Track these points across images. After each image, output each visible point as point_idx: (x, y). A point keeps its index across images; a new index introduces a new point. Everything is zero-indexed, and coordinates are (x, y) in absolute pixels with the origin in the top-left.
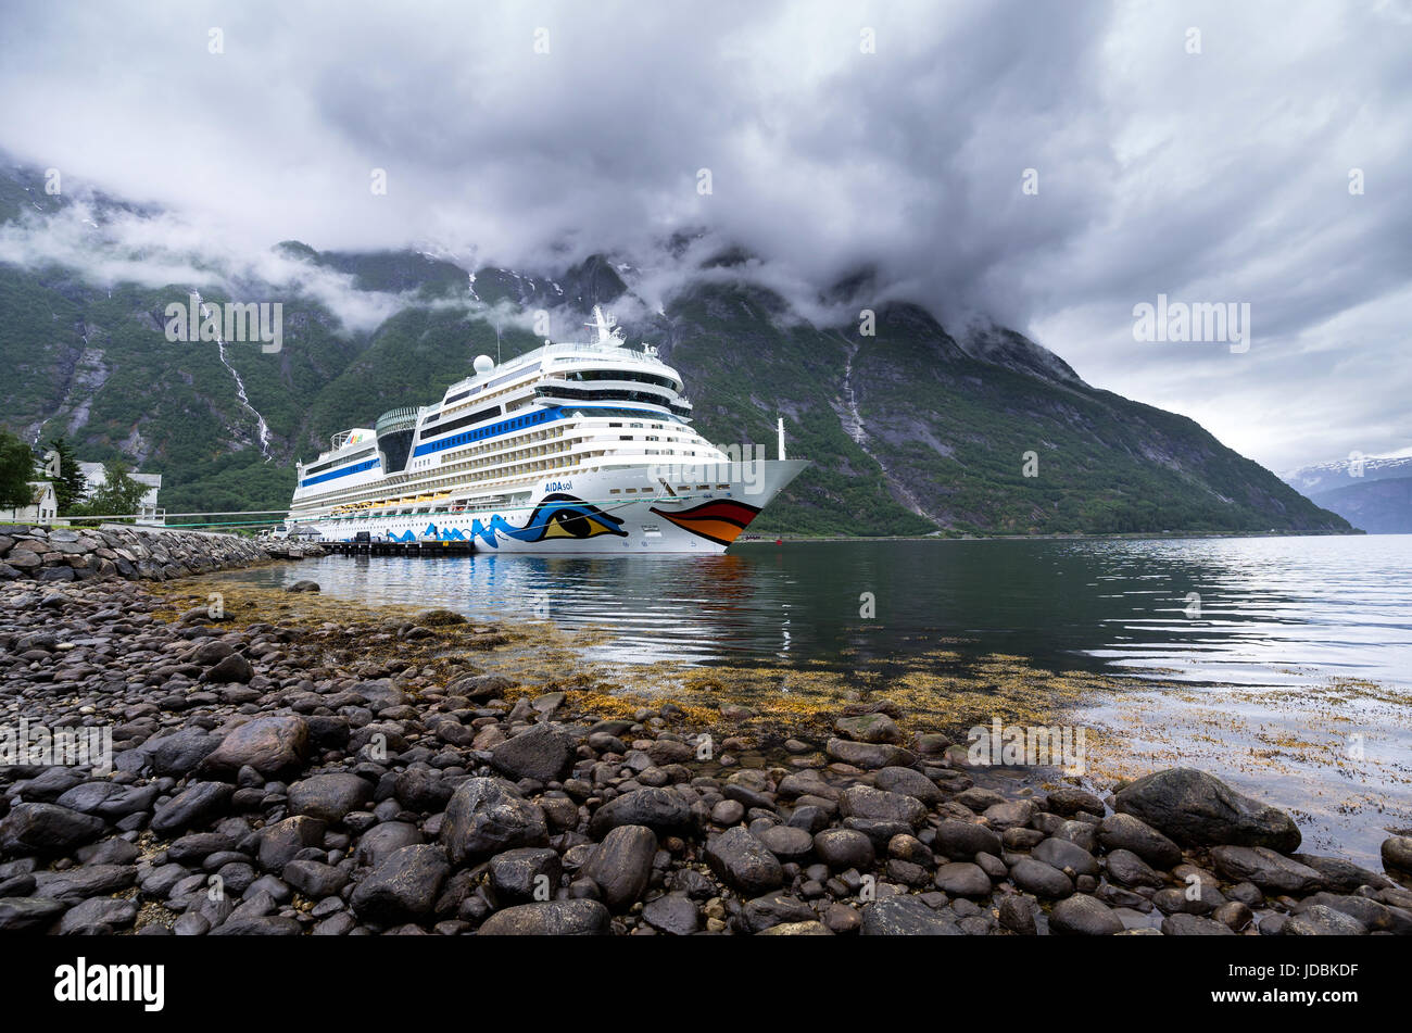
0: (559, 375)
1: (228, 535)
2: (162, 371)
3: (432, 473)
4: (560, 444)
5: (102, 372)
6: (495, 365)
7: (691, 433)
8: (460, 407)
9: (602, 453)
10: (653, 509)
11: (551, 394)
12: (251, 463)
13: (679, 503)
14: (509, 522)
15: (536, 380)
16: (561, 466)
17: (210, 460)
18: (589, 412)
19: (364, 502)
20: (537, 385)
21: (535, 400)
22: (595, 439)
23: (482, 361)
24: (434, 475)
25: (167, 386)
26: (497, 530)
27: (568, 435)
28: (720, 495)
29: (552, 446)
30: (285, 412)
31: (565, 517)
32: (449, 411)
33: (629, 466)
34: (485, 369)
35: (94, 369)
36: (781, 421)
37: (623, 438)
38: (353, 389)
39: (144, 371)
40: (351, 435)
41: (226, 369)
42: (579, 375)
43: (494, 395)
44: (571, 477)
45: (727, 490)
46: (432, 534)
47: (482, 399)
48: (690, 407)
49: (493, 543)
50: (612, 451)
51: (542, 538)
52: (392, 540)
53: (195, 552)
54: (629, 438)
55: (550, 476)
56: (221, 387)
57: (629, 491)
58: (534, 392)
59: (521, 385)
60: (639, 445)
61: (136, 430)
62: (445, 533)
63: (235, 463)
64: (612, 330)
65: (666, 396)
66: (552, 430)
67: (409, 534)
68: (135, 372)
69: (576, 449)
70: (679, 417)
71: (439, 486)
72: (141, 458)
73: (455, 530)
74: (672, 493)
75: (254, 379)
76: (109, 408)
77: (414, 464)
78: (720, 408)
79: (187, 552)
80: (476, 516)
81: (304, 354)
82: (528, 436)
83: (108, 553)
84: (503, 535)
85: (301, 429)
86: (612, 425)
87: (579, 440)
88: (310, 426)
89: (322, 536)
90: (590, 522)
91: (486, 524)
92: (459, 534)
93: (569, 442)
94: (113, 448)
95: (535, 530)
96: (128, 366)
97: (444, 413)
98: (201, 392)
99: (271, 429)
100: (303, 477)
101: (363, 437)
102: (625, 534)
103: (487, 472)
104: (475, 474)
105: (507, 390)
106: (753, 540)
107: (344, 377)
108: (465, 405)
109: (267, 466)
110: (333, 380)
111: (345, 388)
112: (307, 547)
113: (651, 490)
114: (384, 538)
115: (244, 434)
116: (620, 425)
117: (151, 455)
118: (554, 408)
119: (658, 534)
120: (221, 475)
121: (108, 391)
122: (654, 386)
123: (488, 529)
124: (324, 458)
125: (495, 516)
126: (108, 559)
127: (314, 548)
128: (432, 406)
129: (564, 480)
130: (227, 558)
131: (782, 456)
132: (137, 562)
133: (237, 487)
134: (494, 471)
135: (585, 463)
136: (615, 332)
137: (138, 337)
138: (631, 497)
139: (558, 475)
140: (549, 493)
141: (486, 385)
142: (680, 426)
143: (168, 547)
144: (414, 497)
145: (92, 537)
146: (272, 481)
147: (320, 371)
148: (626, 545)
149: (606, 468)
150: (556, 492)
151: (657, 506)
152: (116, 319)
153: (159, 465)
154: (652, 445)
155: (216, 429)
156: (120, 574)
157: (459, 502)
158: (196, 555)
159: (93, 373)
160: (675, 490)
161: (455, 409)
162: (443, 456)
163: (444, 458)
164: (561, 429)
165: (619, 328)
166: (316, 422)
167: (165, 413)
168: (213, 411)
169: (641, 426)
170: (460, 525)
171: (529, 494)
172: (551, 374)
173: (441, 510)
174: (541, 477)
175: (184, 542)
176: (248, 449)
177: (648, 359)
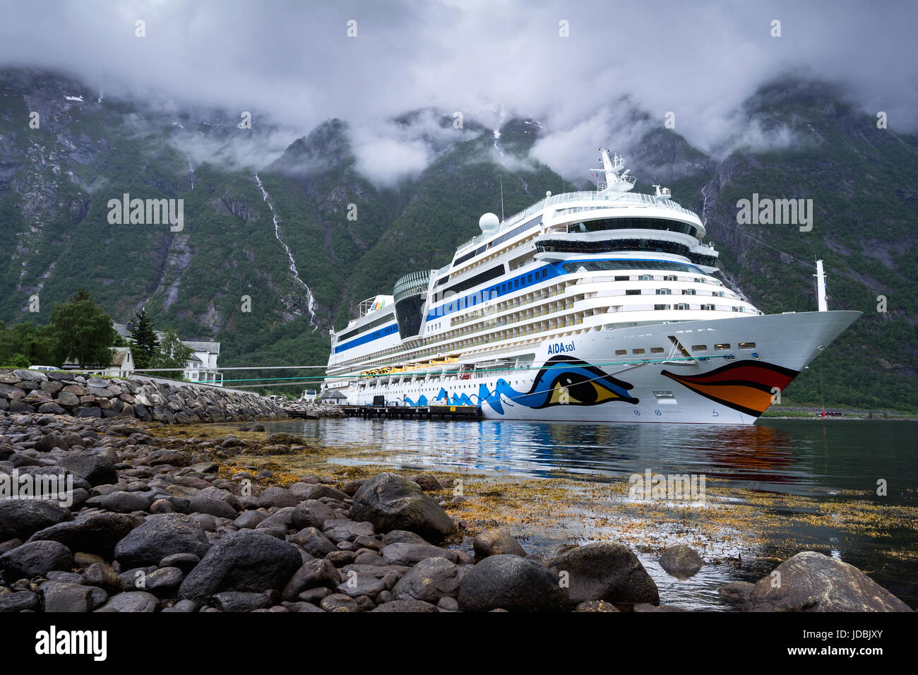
0: (560, 228)
1: (249, 393)
2: (231, 251)
3: (443, 336)
4: (563, 301)
5: (188, 255)
6: (500, 222)
7: (713, 285)
8: (467, 268)
9: (604, 310)
10: (664, 373)
11: (552, 248)
12: (301, 333)
13: (695, 365)
14: (514, 386)
15: (536, 234)
16: (564, 326)
17: (268, 331)
18: (592, 266)
19: (384, 367)
20: (536, 239)
21: (536, 256)
22: (598, 295)
23: (488, 219)
24: (445, 339)
25: (235, 263)
26: (502, 395)
27: (571, 291)
28: (744, 355)
29: (554, 304)
30: (328, 282)
31: (569, 381)
32: (457, 272)
33: (636, 324)
34: (491, 227)
35: (182, 252)
36: (820, 264)
37: (630, 293)
38: (387, 258)
39: (218, 251)
40: (375, 302)
41: (280, 245)
42: (583, 227)
43: (498, 253)
44: (574, 337)
45: (752, 350)
46: (443, 399)
47: (487, 258)
48: (716, 254)
49: (498, 408)
50: (617, 307)
51: (547, 404)
52: (408, 405)
53: (209, 404)
54: (637, 292)
55: (552, 337)
56: (277, 262)
57: (636, 351)
58: (535, 248)
59: (523, 241)
60: (649, 299)
61: (212, 305)
62: (455, 397)
63: (288, 332)
64: (621, 172)
65: (684, 243)
66: (554, 287)
67: (423, 399)
68: (211, 253)
69: (579, 306)
70: (701, 267)
71: (449, 350)
72: (216, 330)
73: (463, 395)
74: (685, 353)
75: (302, 253)
76: (192, 286)
77: (427, 329)
78: (783, 255)
79: (202, 403)
80: (484, 380)
81: (343, 227)
82: (531, 294)
83: (129, 398)
84: (508, 400)
85: (342, 299)
86: (618, 279)
87: (581, 297)
88: (349, 295)
89: (348, 400)
90: (597, 387)
91: (492, 389)
92: (468, 400)
93: (572, 299)
94: (196, 321)
95: (539, 397)
96: (206, 248)
97: (453, 274)
98: (260, 267)
99: (317, 300)
100: (335, 344)
101: (385, 303)
102: (635, 401)
103: (493, 334)
104: (482, 337)
105: (510, 247)
106: (830, 417)
107: (377, 247)
108: (471, 266)
109: (312, 336)
110: (369, 250)
111: (379, 257)
112: (328, 409)
113: (661, 350)
114: (401, 404)
115: (295, 305)
116: (627, 278)
117: (223, 327)
118: (556, 263)
119: (673, 401)
120: (276, 345)
121: (192, 271)
122: (667, 232)
123: (493, 394)
124: (352, 325)
125: (500, 380)
126: (128, 403)
127: (334, 410)
128: (443, 269)
129: (566, 341)
130: (241, 412)
131: (823, 306)
132: (152, 407)
133: (289, 356)
134: (499, 333)
135: (589, 322)
136: (624, 176)
137: (213, 221)
138: (638, 358)
139: (561, 335)
140: (551, 355)
141: (490, 244)
142: (699, 276)
143: (184, 397)
144: (427, 362)
145: (119, 385)
146: (318, 349)
147: (357, 242)
148: (637, 413)
149: (611, 326)
150: (559, 354)
151: (669, 369)
152: (197, 207)
153: (229, 336)
154: (661, 300)
155: (273, 301)
156: (137, 416)
157: (467, 366)
158: (210, 407)
159: (181, 256)
160: (689, 350)
161: (462, 270)
162: (453, 319)
163: (453, 323)
164: (563, 285)
165: (628, 171)
166: (355, 291)
167: (234, 288)
168: (270, 285)
169: (651, 277)
170: (468, 390)
171: (532, 356)
172: (553, 227)
173: (452, 373)
174: (544, 338)
175: (202, 395)
176: (299, 319)
177: (660, 203)
